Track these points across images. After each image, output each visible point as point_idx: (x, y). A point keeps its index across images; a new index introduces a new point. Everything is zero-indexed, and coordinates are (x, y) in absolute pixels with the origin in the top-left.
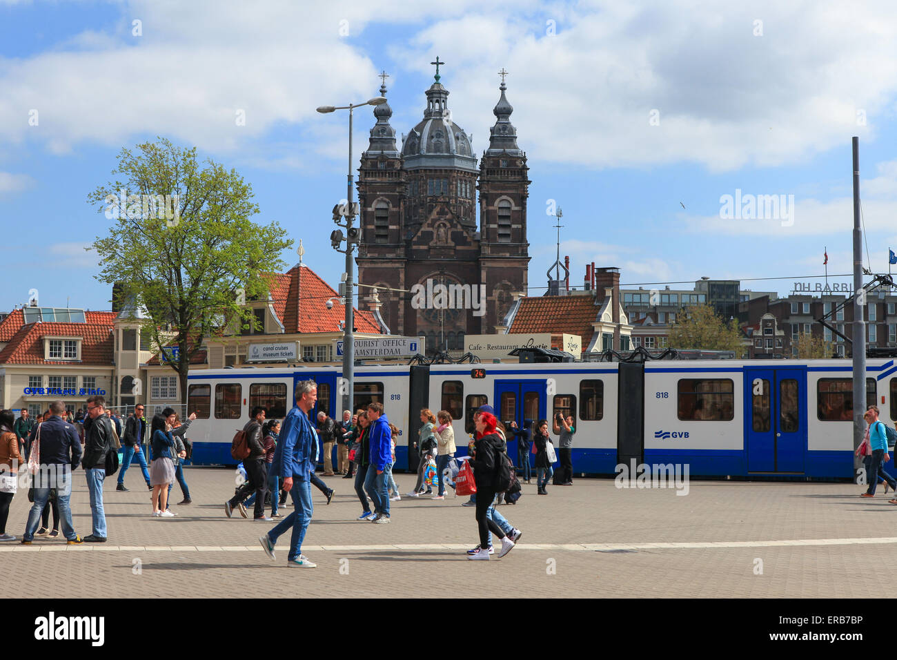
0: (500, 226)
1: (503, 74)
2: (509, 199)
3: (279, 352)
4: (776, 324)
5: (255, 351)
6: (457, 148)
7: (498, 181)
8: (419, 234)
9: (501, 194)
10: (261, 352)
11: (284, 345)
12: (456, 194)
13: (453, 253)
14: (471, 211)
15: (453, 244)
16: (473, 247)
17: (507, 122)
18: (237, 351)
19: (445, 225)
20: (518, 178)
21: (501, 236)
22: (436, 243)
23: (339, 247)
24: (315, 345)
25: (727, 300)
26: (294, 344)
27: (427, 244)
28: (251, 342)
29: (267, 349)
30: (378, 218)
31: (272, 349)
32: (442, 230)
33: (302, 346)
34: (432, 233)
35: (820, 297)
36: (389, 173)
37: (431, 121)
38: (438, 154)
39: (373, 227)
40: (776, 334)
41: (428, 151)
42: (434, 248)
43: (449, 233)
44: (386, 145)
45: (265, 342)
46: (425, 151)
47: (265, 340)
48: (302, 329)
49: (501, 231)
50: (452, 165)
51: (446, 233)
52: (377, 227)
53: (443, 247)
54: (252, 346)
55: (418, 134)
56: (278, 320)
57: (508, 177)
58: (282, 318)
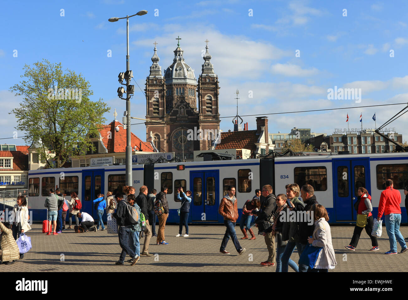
0: (207, 107)
1: (207, 42)
2: (211, 95)
3: (105, 161)
4: (327, 146)
5: (93, 161)
6: (188, 74)
7: (206, 88)
8: (172, 111)
9: (207, 94)
10: (96, 162)
11: (107, 158)
12: (188, 95)
13: (187, 119)
14: (195, 102)
15: (187, 116)
16: (195, 117)
17: (209, 62)
18: (86, 162)
19: (183, 108)
20: (214, 86)
21: (207, 111)
22: (180, 115)
23: (122, 97)
24: (122, 158)
25: (306, 137)
26: (112, 157)
27: (176, 116)
28: (92, 157)
29: (99, 160)
30: (154, 105)
31: (101, 160)
32: (182, 110)
33: (116, 159)
34: (178, 111)
35: (346, 135)
36: (159, 85)
37: (176, 63)
38: (180, 77)
39: (152, 109)
40: (327, 151)
41: (175, 76)
42: (179, 117)
43: (185, 111)
44: (157, 73)
45: (99, 157)
46: (174, 76)
47: (99, 156)
48: (116, 150)
49: (207, 109)
50: (186, 82)
51: (184, 111)
52: (154, 109)
53: (182, 117)
54: (92, 159)
55: (171, 69)
56: (105, 147)
57: (210, 86)
58: (107, 146)
